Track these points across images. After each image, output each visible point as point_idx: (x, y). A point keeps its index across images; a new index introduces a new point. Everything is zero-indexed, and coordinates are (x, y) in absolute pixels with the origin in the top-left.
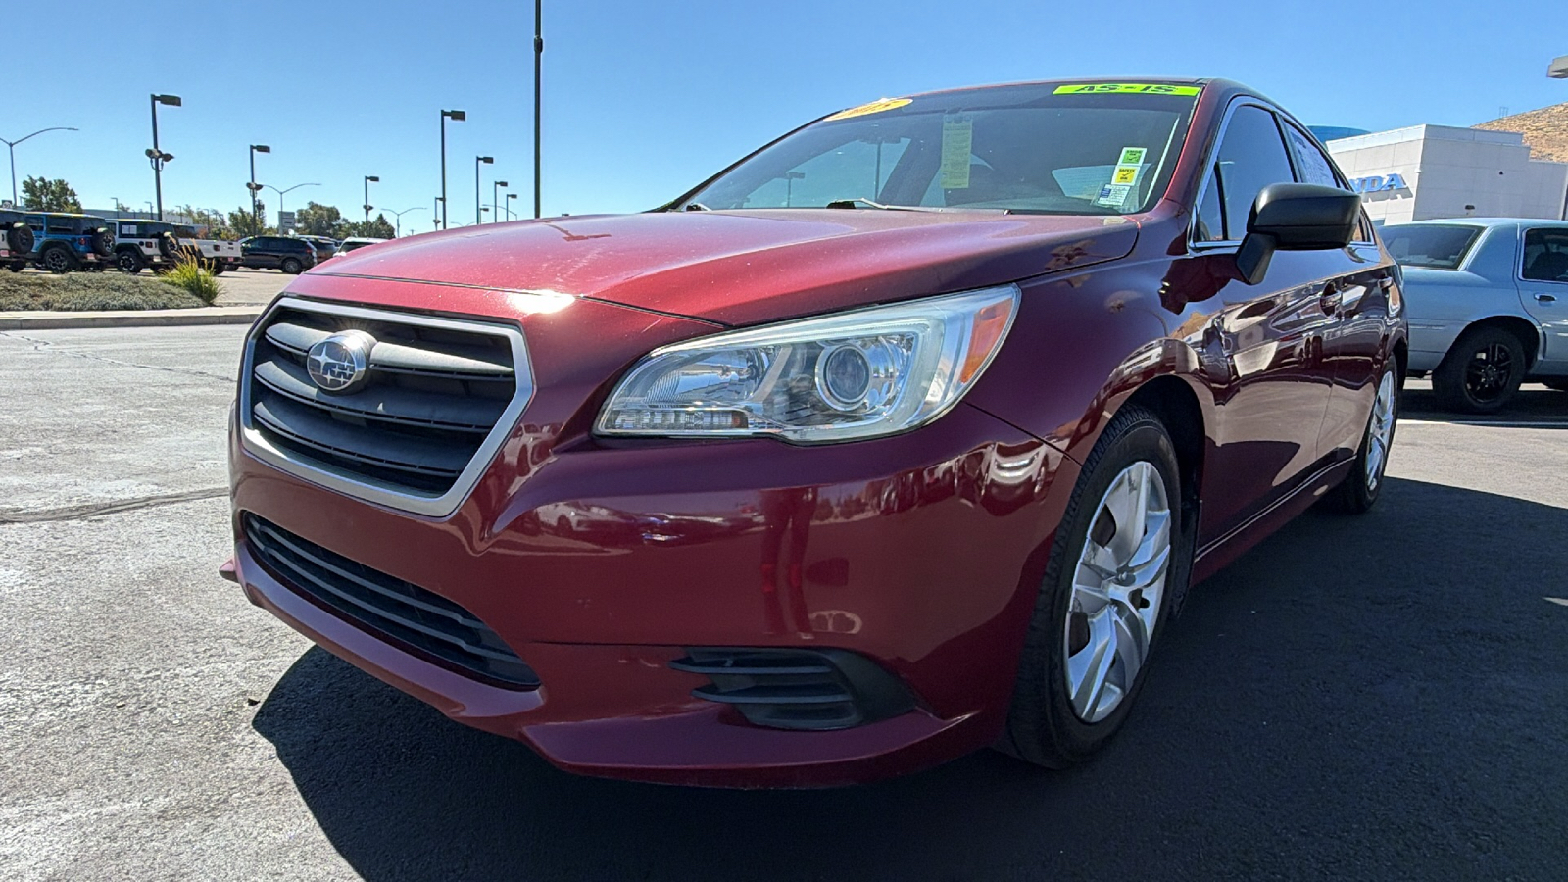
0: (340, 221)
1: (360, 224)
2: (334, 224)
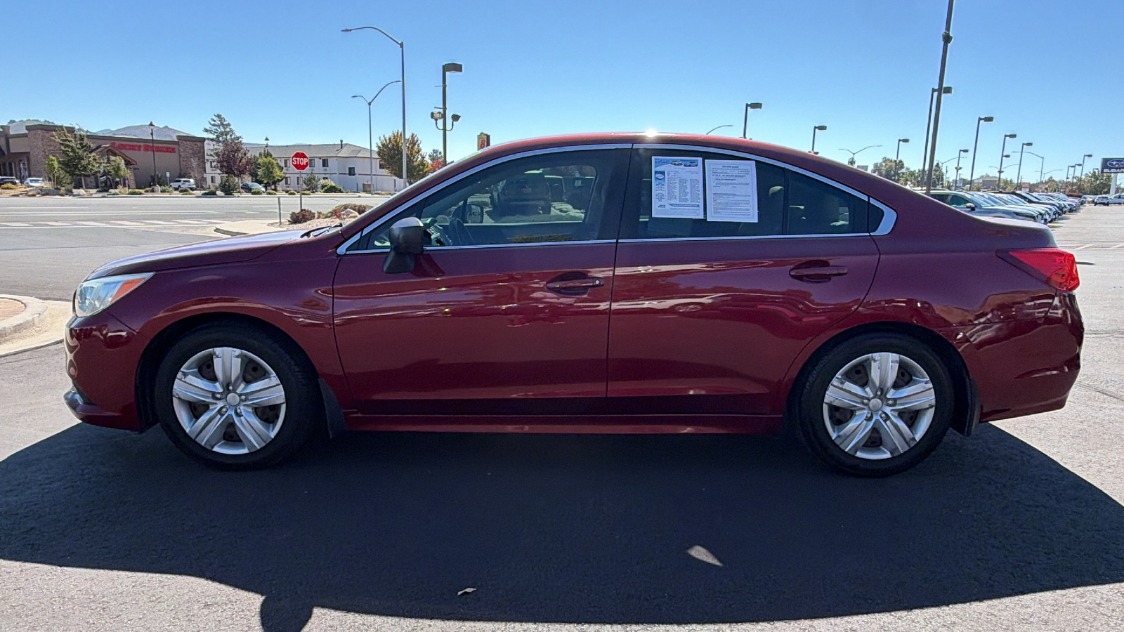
0: (903, 170)
1: (917, 171)
2: (899, 172)
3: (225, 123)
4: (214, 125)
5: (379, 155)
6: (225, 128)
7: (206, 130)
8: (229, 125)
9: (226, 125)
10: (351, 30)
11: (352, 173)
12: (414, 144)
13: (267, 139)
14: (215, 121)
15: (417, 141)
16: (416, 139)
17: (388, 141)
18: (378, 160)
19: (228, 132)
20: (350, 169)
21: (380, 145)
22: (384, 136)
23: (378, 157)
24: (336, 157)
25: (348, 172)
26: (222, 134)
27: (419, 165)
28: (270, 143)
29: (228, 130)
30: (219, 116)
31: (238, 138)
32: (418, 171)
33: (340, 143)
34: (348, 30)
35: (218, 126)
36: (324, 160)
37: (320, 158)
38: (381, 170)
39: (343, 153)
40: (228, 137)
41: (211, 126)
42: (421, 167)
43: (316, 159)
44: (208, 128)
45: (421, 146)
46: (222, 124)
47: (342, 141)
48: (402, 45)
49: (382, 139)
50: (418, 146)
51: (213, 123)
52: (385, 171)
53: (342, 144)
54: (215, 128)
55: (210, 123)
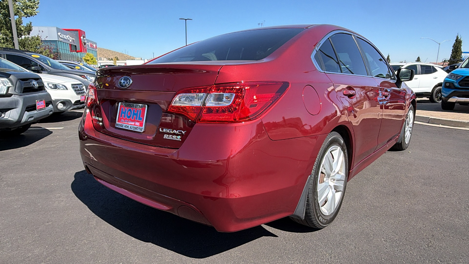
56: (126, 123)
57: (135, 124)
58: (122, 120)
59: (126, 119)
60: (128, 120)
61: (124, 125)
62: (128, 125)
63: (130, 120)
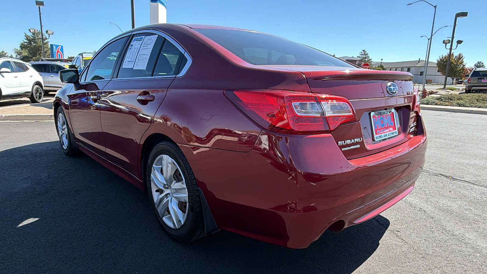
3: (366, 53)
4: (361, 55)
5: (437, 65)
6: (365, 56)
7: (358, 57)
8: (367, 54)
9: (366, 54)
10: (411, 4)
11: (422, 74)
12: (460, 59)
13: (382, 60)
14: (362, 53)
15: (462, 57)
16: (461, 56)
17: (444, 58)
18: (437, 68)
19: (367, 57)
20: (421, 72)
21: (439, 60)
22: (442, 55)
23: (437, 66)
24: (415, 67)
25: (419, 74)
26: (364, 58)
27: (460, 70)
28: (383, 61)
29: (367, 56)
30: (364, 51)
31: (370, 60)
32: (459, 73)
33: (419, 60)
34: (410, 4)
35: (363, 55)
36: (408, 69)
37: (407, 67)
38: (438, 73)
39: (419, 65)
40: (366, 60)
41: (360, 55)
42: (461, 71)
43: (405, 68)
44: (359, 56)
45: (464, 60)
46: (365, 54)
47: (419, 59)
48: (435, 7)
49: (441, 57)
50: (462, 60)
51: (361, 54)
52: (440, 73)
53: (419, 61)
54: (361, 56)
55: (360, 54)
56: (382, 132)
57: (389, 130)
58: (378, 131)
59: (381, 128)
60: (383, 129)
61: (383, 135)
62: (385, 134)
63: (384, 128)
